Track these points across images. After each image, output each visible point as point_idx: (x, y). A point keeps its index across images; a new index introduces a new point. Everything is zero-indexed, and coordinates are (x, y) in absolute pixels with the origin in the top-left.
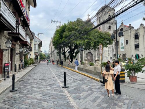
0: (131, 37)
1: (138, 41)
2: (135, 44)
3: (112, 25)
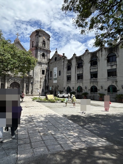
0: (64, 67)
1: (70, 73)
2: (67, 76)
3: (47, 53)
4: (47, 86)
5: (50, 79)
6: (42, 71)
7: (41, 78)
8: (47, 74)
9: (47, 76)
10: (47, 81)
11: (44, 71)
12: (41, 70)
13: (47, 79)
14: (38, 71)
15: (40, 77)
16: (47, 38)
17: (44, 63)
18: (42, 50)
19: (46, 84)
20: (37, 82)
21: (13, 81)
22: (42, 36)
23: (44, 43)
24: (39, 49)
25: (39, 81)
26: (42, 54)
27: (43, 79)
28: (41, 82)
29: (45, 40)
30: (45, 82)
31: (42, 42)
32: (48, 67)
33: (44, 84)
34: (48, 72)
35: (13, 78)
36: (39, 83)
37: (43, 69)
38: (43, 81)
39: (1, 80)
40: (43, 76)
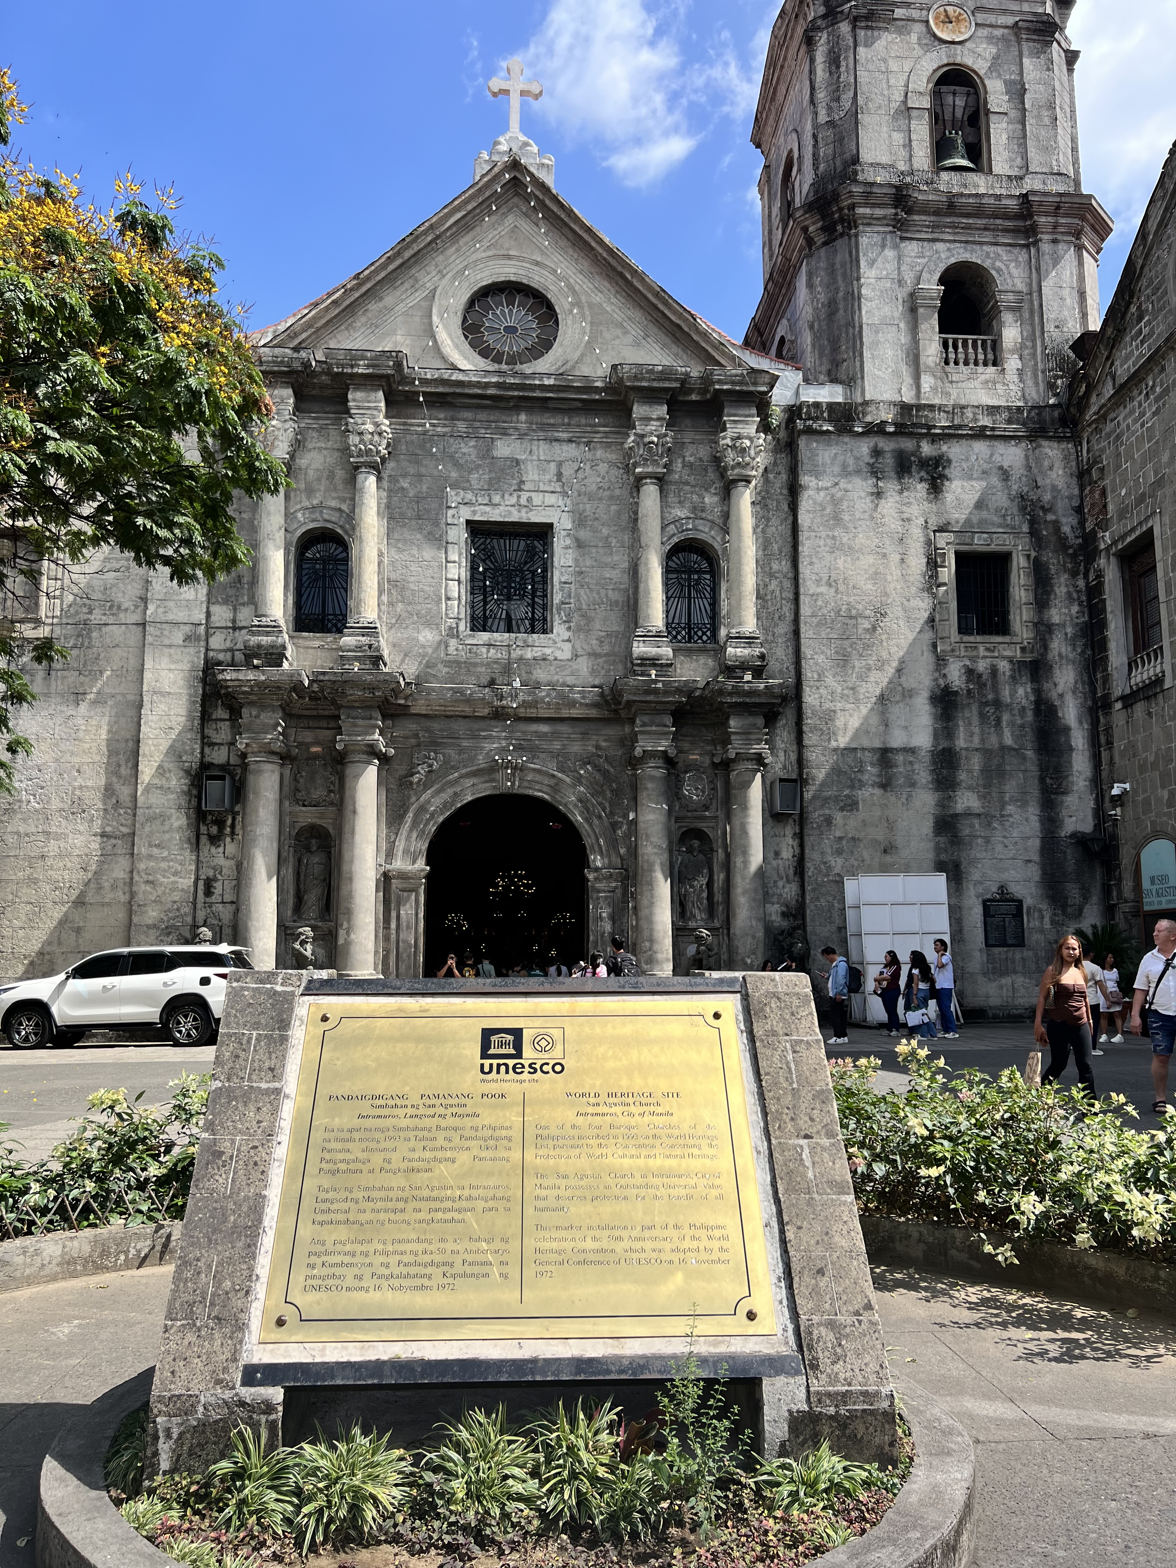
3: (1023, 256)
4: (1080, 840)
5: (1128, 700)
6: (948, 573)
7: (946, 702)
8: (1055, 615)
9: (1058, 646)
11: (1002, 560)
12: (933, 563)
13: (1072, 715)
15: (921, 678)
16: (1010, 20)
17: (980, 434)
18: (935, 227)
19: (1066, 793)
20: (871, 771)
21: (468, 782)
22: (915, 14)
23: (959, 113)
24: (879, 212)
25: (911, 751)
26: (941, 281)
27: (982, 716)
28: (962, 776)
29: (969, 61)
30: (1033, 768)
31: (926, 103)
32: (1060, 483)
33: (1010, 809)
34: (1074, 574)
35: (460, 727)
36: (913, 785)
37: (979, 543)
38: (987, 753)
39: (287, 772)
40: (982, 666)
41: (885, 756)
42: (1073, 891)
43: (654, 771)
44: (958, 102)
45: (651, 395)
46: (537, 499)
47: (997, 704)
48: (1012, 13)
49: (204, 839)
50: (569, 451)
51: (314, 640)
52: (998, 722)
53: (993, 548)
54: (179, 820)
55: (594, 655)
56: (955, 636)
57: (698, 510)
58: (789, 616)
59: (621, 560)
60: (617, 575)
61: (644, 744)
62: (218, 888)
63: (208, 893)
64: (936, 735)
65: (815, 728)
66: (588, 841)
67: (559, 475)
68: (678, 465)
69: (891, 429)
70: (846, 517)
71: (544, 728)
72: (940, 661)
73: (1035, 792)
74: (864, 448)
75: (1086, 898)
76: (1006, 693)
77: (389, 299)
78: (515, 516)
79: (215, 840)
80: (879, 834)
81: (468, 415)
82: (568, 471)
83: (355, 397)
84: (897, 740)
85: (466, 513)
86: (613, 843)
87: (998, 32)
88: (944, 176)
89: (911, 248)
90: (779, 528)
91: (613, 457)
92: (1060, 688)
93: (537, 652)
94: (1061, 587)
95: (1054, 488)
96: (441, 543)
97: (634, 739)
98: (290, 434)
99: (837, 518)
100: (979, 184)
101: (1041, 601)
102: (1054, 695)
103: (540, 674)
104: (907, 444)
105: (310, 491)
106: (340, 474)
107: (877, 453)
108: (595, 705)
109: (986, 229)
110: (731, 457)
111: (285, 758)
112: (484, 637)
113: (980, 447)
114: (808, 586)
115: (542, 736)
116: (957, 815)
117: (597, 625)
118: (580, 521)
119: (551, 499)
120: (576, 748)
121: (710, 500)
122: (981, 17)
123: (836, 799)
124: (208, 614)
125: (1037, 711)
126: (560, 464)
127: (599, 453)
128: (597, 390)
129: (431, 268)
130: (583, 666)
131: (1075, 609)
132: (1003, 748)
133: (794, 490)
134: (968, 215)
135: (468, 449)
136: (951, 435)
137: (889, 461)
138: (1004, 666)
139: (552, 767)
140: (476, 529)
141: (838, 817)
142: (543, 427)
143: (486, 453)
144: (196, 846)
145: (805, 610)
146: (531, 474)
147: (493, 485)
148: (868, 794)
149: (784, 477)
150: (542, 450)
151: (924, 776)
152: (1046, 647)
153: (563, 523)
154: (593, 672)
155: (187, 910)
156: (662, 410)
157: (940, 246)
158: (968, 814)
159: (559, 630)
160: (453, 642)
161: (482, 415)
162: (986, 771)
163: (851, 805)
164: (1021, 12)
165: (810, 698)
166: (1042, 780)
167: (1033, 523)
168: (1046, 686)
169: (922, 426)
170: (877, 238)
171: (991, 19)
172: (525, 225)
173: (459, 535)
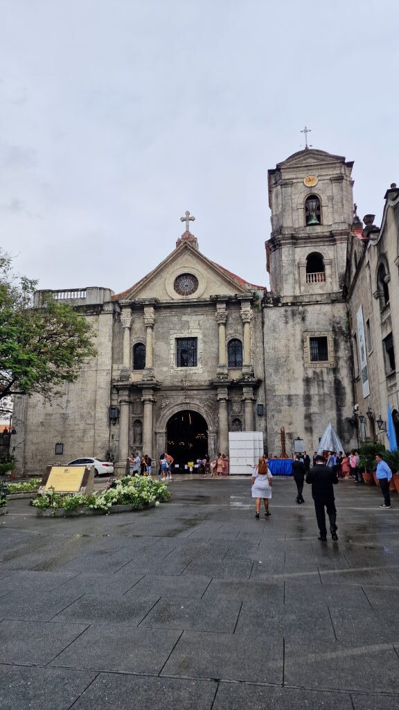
1: (390, 318)
3: (332, 248)
4: (349, 420)
5: (357, 380)
6: (308, 344)
7: (307, 381)
8: (341, 354)
9: (342, 363)
10: (348, 390)
11: (324, 339)
12: (303, 341)
13: (346, 383)
14: (286, 346)
15: (300, 373)
16: (329, 177)
17: (317, 303)
18: (305, 243)
19: (344, 406)
20: (286, 402)
21: (175, 407)
22: (300, 180)
23: (314, 207)
24: (287, 241)
25: (297, 395)
26: (307, 259)
27: (318, 385)
28: (312, 402)
29: (316, 192)
30: (334, 400)
31: (303, 206)
32: (342, 315)
33: (327, 411)
34: (346, 342)
35: (174, 393)
36: (298, 405)
37: (317, 335)
38: (320, 395)
39: (131, 407)
40: (318, 370)
41: (289, 397)
42: (347, 435)
43: (223, 403)
44: (313, 204)
45: (222, 302)
46: (193, 331)
47: (323, 381)
48: (330, 175)
49: (112, 425)
50: (201, 317)
51: (138, 371)
52: (323, 386)
53: (321, 336)
54: (105, 420)
55: (209, 372)
56: (310, 362)
57: (236, 331)
58: (262, 358)
59: (215, 345)
60: (214, 350)
61: (220, 396)
62: (115, 437)
63: (113, 438)
64: (304, 390)
65: (269, 390)
66: (208, 423)
67: (199, 324)
68: (230, 319)
69: (290, 304)
70: (277, 330)
71: (195, 392)
72: (305, 369)
73: (335, 406)
74: (282, 310)
75: (351, 438)
76: (325, 378)
77: (155, 282)
78: (188, 336)
79: (114, 424)
80: (288, 419)
81: (175, 310)
82: (201, 323)
83: (146, 309)
84: (293, 392)
85: (175, 336)
86: (214, 424)
87: (326, 181)
88: (308, 228)
89: (298, 250)
90: (259, 334)
91: (213, 318)
92: (342, 376)
93: (194, 371)
94: (342, 345)
95: (340, 317)
96: (168, 344)
97: (217, 395)
98: (130, 320)
99: (274, 331)
100: (318, 229)
101: (336, 350)
102: (340, 378)
103: (194, 378)
104: (295, 308)
105: (136, 334)
106: (143, 329)
107: (286, 311)
108: (208, 386)
109: (320, 241)
110: (243, 317)
111: (130, 403)
112: (180, 368)
113: (317, 307)
114: (267, 350)
115: (195, 395)
116: (310, 414)
117: (209, 363)
118: (205, 336)
119: (197, 331)
120: (204, 397)
121: (239, 327)
122: (320, 178)
123: (275, 410)
124: (112, 367)
125: (335, 382)
126: (199, 321)
127: (210, 317)
128: (208, 301)
129: (165, 272)
130: (206, 374)
131: (347, 352)
132: (324, 394)
133: (263, 323)
134: (315, 238)
135: (175, 319)
136: (309, 304)
137: (289, 313)
138: (325, 370)
139: (198, 402)
140: (178, 340)
141: (276, 415)
142: (195, 312)
143: (180, 320)
144: (110, 426)
145: (266, 357)
146: (192, 324)
147: (182, 328)
148: (285, 408)
149: (260, 319)
150: (195, 318)
151: (301, 402)
152: (338, 364)
153: (200, 337)
154: (208, 376)
155: (107, 443)
156: (224, 306)
157: (307, 248)
158: (314, 413)
159: (199, 365)
160: (172, 370)
161: (179, 310)
162: (319, 401)
163: (280, 411)
164: (333, 174)
165: (268, 382)
166: (337, 403)
167: (333, 327)
168: (338, 375)
169: (299, 302)
170: (287, 249)
171: (323, 178)
172: (189, 258)
173: (173, 342)
